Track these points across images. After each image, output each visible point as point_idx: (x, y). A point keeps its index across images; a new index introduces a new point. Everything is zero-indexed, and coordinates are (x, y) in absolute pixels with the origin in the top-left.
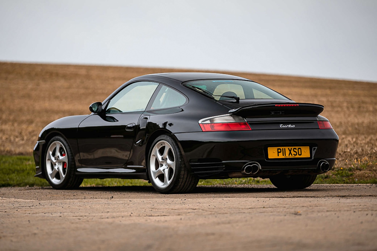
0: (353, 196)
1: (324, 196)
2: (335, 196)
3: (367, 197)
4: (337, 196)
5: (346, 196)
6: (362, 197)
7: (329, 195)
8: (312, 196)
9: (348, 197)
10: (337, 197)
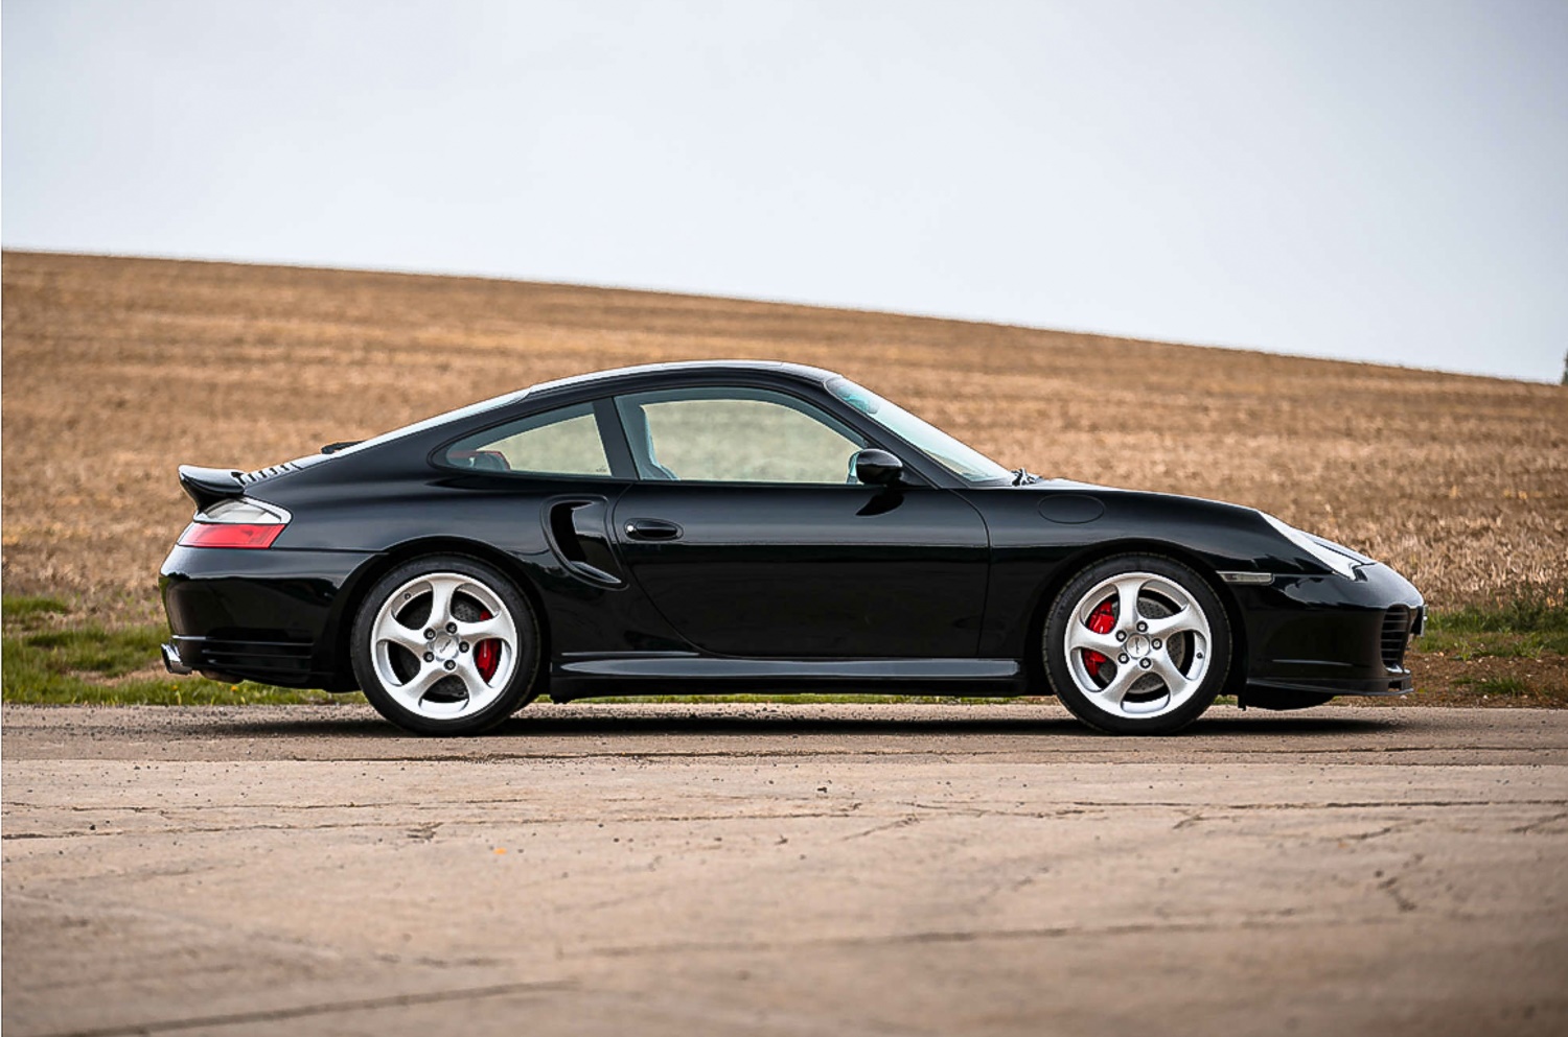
0: (671, 755)
1: (584, 754)
2: (616, 754)
3: (711, 758)
4: (620, 755)
5: (650, 755)
6: (696, 758)
7: (598, 752)
8: (546, 754)
9: (655, 758)
10: (621, 758)
